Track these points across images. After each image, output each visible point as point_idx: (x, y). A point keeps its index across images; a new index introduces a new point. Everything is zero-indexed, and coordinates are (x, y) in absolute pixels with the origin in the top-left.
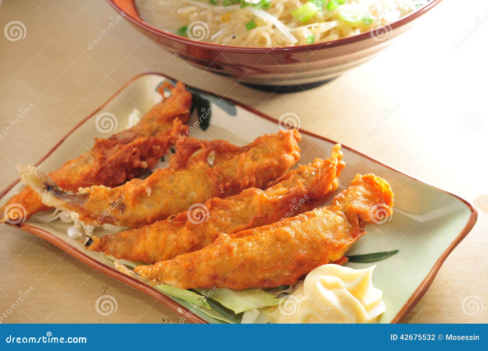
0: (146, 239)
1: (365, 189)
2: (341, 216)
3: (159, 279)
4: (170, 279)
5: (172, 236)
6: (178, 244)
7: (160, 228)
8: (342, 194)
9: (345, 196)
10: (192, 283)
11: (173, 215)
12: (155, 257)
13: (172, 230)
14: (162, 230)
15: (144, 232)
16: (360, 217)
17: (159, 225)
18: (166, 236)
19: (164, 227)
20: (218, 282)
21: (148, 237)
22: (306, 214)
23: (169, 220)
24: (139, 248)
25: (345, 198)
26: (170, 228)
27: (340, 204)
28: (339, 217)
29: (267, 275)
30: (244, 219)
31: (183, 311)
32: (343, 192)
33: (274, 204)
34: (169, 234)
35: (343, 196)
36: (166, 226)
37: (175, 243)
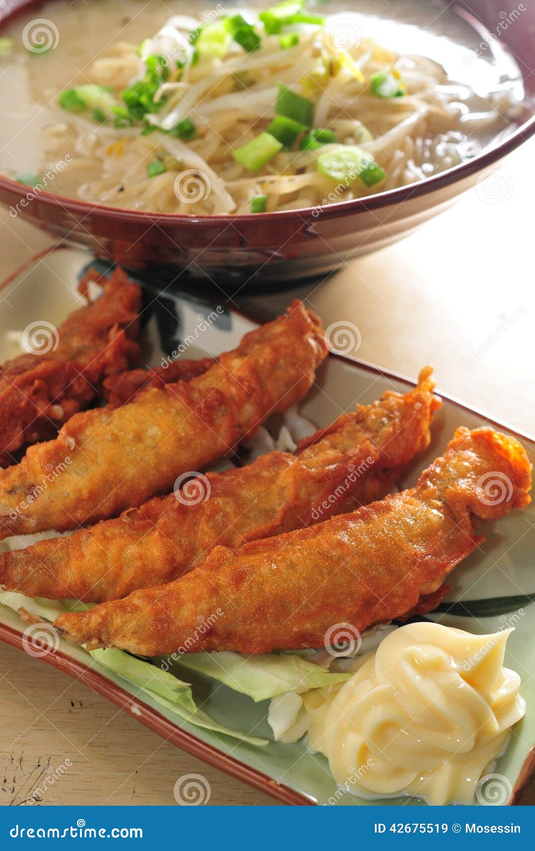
0: (83, 556)
1: (477, 457)
2: (438, 508)
3: (104, 638)
4: (125, 638)
5: (132, 549)
6: (144, 565)
7: (108, 534)
8: (436, 466)
9: (442, 470)
10: (167, 643)
11: (131, 509)
12: (101, 589)
13: (131, 536)
14: (112, 539)
15: (79, 544)
16: (474, 511)
17: (106, 528)
18: (122, 550)
19: (116, 532)
20: (215, 641)
21: (87, 553)
22: (373, 507)
23: (124, 518)
24: (70, 575)
25: (442, 473)
26: (127, 535)
27: (434, 486)
28: (435, 512)
29: (308, 626)
30: (266, 511)
31: (141, 711)
32: (437, 463)
33: (320, 482)
34: (126, 546)
35: (438, 470)
36: (118, 530)
37: (139, 564)
